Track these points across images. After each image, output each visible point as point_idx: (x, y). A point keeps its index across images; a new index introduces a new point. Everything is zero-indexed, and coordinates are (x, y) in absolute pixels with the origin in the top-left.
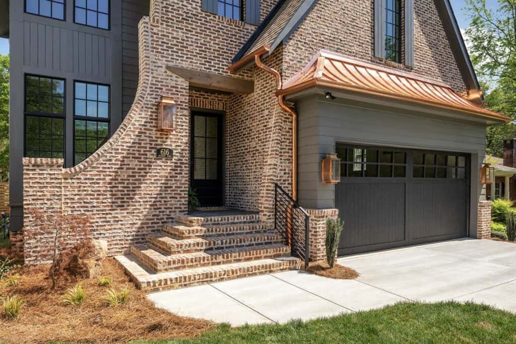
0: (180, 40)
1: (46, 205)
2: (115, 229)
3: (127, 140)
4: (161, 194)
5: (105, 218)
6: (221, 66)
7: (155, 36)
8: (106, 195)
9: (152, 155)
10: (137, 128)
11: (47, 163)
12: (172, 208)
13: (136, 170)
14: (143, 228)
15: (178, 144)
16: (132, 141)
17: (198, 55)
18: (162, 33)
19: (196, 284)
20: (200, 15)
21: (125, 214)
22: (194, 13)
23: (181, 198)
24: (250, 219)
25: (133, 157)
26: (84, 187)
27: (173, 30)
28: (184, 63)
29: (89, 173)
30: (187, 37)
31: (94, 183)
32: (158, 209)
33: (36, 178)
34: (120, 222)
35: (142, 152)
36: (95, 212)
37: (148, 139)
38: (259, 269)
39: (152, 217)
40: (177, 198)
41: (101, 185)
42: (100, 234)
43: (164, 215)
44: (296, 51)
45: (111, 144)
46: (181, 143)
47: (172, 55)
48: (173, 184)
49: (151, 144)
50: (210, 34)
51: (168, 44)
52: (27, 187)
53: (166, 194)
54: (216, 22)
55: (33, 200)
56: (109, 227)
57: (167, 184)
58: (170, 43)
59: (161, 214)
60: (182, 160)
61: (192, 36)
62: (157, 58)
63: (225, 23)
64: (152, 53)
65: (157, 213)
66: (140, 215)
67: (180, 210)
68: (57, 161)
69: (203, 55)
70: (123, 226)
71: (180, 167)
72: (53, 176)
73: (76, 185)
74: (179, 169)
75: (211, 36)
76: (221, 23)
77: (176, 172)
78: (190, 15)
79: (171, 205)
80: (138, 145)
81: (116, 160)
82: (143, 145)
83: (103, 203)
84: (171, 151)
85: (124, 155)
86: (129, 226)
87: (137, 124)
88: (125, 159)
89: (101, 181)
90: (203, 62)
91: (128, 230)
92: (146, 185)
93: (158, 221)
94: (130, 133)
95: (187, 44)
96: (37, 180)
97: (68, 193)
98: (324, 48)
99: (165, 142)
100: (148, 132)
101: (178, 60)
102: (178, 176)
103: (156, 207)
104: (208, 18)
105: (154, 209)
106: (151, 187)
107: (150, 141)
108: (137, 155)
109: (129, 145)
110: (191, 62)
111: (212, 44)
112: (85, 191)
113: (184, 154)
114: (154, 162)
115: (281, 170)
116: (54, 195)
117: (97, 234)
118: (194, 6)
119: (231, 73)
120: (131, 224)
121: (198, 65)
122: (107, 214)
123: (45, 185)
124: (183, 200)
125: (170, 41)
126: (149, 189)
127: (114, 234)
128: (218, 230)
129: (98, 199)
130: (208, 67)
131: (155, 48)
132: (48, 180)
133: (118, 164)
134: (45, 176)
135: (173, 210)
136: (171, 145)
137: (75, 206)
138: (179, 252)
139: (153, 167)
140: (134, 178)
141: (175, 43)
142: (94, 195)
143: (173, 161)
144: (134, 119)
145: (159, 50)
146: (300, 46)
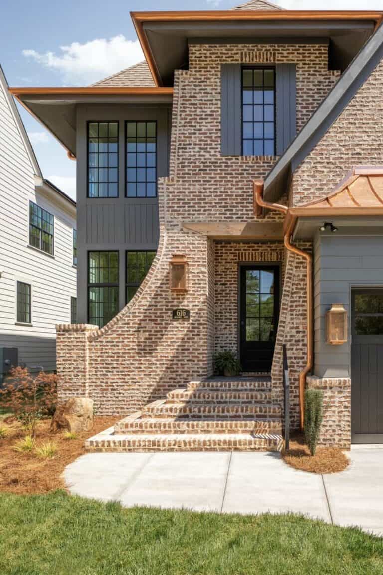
0: (198, 194)
1: (73, 365)
2: (133, 389)
3: (143, 303)
4: (177, 357)
5: (124, 378)
6: (245, 212)
7: (170, 195)
8: (124, 357)
9: (168, 316)
10: (153, 291)
11: (73, 328)
12: (189, 371)
13: (153, 333)
14: (159, 390)
15: (195, 304)
16: (148, 304)
17: (218, 206)
18: (178, 190)
19: (141, 450)
20: (219, 161)
21: (142, 376)
22: (213, 160)
23: (198, 361)
24: (259, 387)
25: (149, 320)
26: (106, 349)
27: (190, 185)
28: (201, 216)
29: (109, 336)
30: (204, 188)
31: (114, 346)
32: (174, 371)
33: (66, 342)
34: (137, 384)
35: (158, 314)
36: (115, 373)
37: (164, 301)
38: (219, 445)
39: (168, 380)
40: (194, 361)
41: (120, 347)
42: (120, 394)
43: (180, 378)
44: (313, 176)
45: (128, 308)
46: (199, 302)
47: (189, 211)
48: (190, 346)
49: (167, 306)
50: (231, 179)
51: (184, 200)
52: (59, 349)
53: (182, 356)
54: (240, 164)
55: (64, 360)
56: (128, 388)
57: (184, 346)
58: (186, 198)
59: (178, 377)
60: (199, 321)
61: (210, 186)
62: (172, 217)
63: (250, 162)
64: (167, 213)
65: (174, 376)
66: (157, 377)
67: (198, 373)
68: (81, 327)
69: (223, 205)
70: (141, 388)
71: (198, 328)
72: (78, 340)
73: (99, 347)
74: (196, 330)
75: (232, 181)
76: (245, 163)
77: (193, 333)
78: (208, 164)
79: (188, 368)
80: (154, 308)
81: (133, 323)
82: (158, 307)
83: (122, 364)
84: (188, 312)
85: (141, 318)
86: (146, 387)
87: (153, 286)
88: (142, 322)
89: (120, 344)
90: (224, 212)
91: (145, 392)
92: (162, 347)
93: (175, 384)
94: (146, 296)
95: (204, 196)
96: (66, 343)
97: (92, 355)
98: (360, 162)
99: (182, 302)
100: (163, 294)
101: (194, 215)
102: (196, 337)
103: (172, 370)
104: (229, 162)
105: (171, 372)
106: (167, 349)
107: (166, 302)
108: (153, 318)
109: (145, 308)
110: (210, 214)
111: (234, 189)
112: (107, 352)
113: (202, 314)
114: (170, 324)
115: (292, 328)
116: (79, 356)
117: (117, 393)
118: (213, 153)
119: (257, 218)
120: (148, 386)
121: (218, 216)
122: (125, 375)
123: (72, 347)
124: (201, 363)
125: (187, 196)
126: (166, 350)
127: (132, 395)
128: (207, 396)
129: (117, 360)
130: (228, 216)
131: (170, 207)
132: (75, 344)
133: (135, 327)
134: (72, 339)
135: (191, 373)
136: (188, 306)
137: (98, 366)
138: (150, 416)
139: (169, 329)
140: (150, 341)
141: (192, 197)
142: (113, 357)
143: (191, 321)
144: (150, 282)
145: (175, 209)
146: (319, 169)
